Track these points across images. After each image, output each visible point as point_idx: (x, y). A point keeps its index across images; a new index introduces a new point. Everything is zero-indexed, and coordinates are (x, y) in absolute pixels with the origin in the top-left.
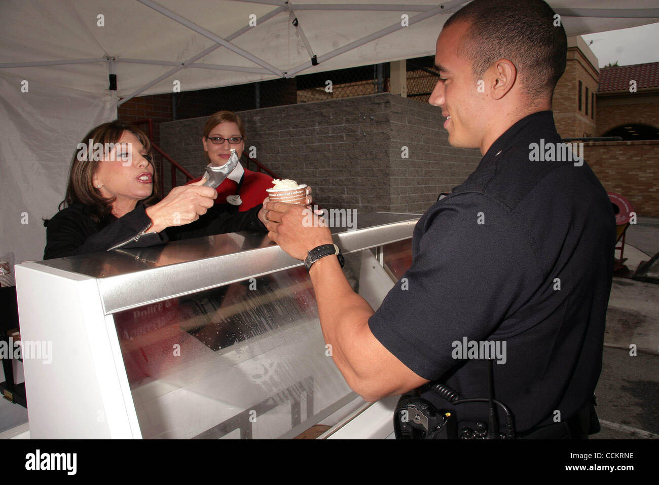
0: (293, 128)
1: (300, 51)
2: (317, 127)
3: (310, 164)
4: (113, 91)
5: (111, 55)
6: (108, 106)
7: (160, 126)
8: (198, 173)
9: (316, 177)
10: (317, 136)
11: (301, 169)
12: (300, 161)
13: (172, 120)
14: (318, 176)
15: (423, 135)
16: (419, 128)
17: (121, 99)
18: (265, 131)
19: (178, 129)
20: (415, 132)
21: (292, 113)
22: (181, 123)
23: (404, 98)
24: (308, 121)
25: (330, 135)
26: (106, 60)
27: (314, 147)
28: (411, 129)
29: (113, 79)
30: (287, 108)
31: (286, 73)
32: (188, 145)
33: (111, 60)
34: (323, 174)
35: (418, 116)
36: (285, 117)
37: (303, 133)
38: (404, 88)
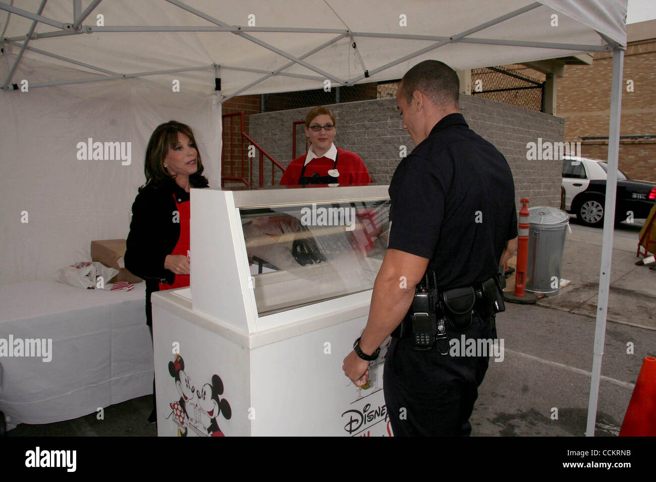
0: (368, 122)
1: (357, 66)
2: (389, 121)
3: (382, 154)
4: (218, 91)
5: (217, 63)
6: (214, 102)
7: (250, 118)
8: (283, 161)
9: (387, 166)
10: (389, 129)
11: (374, 158)
12: (374, 151)
13: (260, 112)
14: (388, 165)
15: (487, 129)
16: (483, 123)
17: (224, 97)
18: (343, 124)
19: (265, 120)
20: (478, 126)
21: (367, 108)
22: (269, 115)
23: (468, 96)
24: (381, 116)
25: (401, 128)
26: (213, 67)
27: (386, 139)
28: (474, 123)
29: (218, 81)
30: (363, 103)
31: (347, 83)
32: (274, 135)
33: (217, 67)
34: (393, 164)
35: (482, 112)
36: (361, 112)
37: (377, 126)
38: (468, 86)
